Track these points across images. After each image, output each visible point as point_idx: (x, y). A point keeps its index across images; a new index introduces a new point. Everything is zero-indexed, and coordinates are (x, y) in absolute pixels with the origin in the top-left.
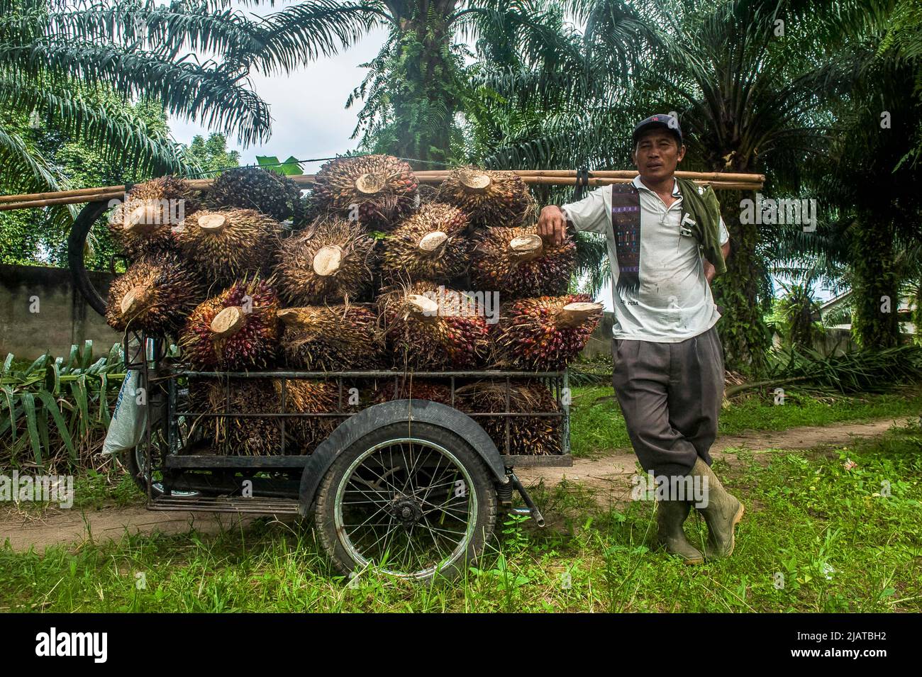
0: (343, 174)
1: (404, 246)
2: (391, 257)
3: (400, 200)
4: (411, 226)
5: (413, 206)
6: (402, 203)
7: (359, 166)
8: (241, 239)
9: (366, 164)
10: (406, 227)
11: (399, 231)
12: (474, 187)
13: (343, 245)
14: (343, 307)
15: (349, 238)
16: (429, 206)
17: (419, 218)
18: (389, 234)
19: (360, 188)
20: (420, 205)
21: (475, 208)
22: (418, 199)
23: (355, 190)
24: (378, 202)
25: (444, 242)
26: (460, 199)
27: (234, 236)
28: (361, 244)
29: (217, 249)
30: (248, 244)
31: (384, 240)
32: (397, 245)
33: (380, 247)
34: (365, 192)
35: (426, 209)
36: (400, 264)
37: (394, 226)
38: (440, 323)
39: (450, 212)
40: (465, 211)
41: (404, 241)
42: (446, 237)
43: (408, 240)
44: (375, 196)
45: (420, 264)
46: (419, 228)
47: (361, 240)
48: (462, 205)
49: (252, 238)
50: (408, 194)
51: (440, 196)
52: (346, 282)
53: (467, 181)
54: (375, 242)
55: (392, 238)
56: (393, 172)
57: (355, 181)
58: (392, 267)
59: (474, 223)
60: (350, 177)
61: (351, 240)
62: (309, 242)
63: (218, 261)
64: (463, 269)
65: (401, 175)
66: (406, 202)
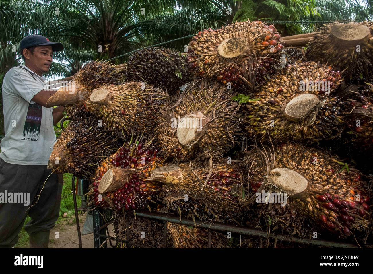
0: (207, 41)
1: (268, 109)
2: (255, 121)
3: (264, 62)
4: (276, 88)
5: (278, 66)
6: (267, 65)
7: (224, 32)
8: (124, 109)
9: (230, 30)
10: (271, 89)
11: (263, 93)
12: (349, 39)
13: (205, 112)
14: (207, 171)
15: (211, 105)
16: (295, 65)
17: (285, 78)
18: (252, 97)
19: (222, 53)
20: (287, 66)
21: (349, 64)
22: (284, 60)
23: (218, 56)
24: (240, 66)
25: (315, 107)
26: (330, 55)
27: (118, 106)
28: (224, 109)
29: (108, 117)
30: (132, 112)
31: (248, 103)
32: (262, 108)
33: (244, 110)
34: (227, 56)
35: (292, 69)
36: (264, 129)
37: (260, 87)
38: (309, 199)
39: (321, 69)
40: (336, 67)
41: (267, 105)
42: (317, 100)
43: (272, 104)
44: (238, 60)
45: (286, 129)
46: (285, 90)
47: (224, 106)
48: (333, 61)
49: (133, 106)
50: (272, 55)
51: (307, 55)
52: (212, 144)
53: (340, 34)
54: (239, 106)
55: (255, 101)
56: (257, 34)
57: (217, 47)
58: (256, 131)
59: (347, 81)
60: (213, 44)
61: (214, 106)
62: (177, 109)
63: (111, 126)
64: (335, 132)
65: (265, 36)
66: (271, 64)
